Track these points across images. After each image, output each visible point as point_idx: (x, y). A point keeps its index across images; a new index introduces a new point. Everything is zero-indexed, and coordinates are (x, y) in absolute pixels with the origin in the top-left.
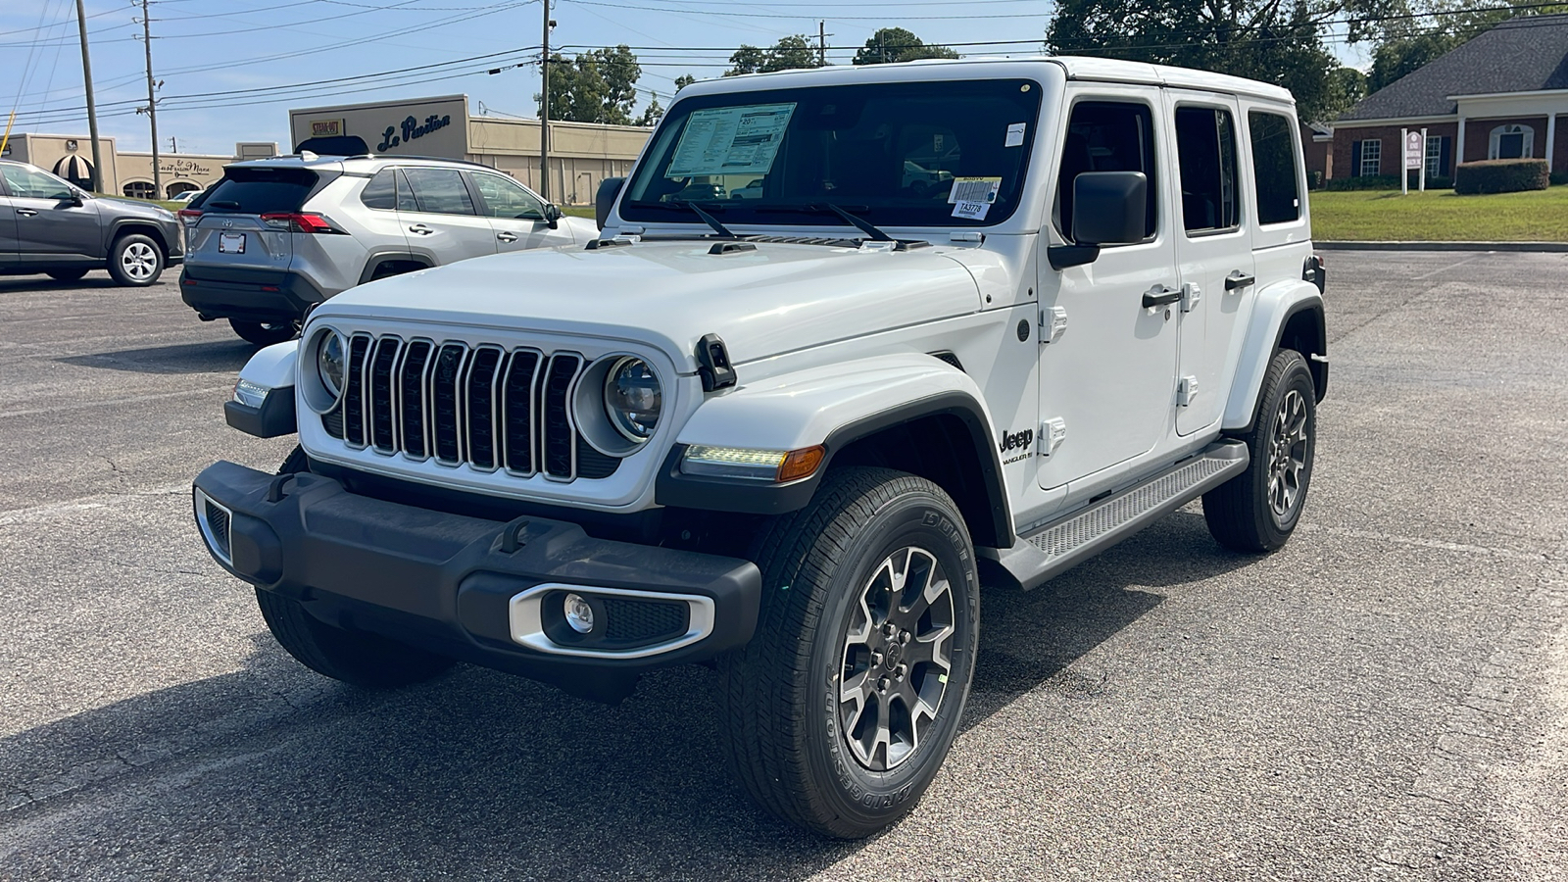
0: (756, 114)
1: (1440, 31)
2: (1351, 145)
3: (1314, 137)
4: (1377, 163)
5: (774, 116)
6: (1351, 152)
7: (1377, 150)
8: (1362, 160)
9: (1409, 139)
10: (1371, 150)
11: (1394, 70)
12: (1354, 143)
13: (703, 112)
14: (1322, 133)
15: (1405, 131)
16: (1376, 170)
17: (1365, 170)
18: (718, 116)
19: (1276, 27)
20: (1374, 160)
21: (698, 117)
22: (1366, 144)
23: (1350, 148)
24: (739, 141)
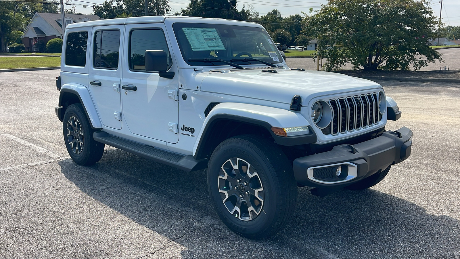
18: (192, 30)
21: (186, 30)
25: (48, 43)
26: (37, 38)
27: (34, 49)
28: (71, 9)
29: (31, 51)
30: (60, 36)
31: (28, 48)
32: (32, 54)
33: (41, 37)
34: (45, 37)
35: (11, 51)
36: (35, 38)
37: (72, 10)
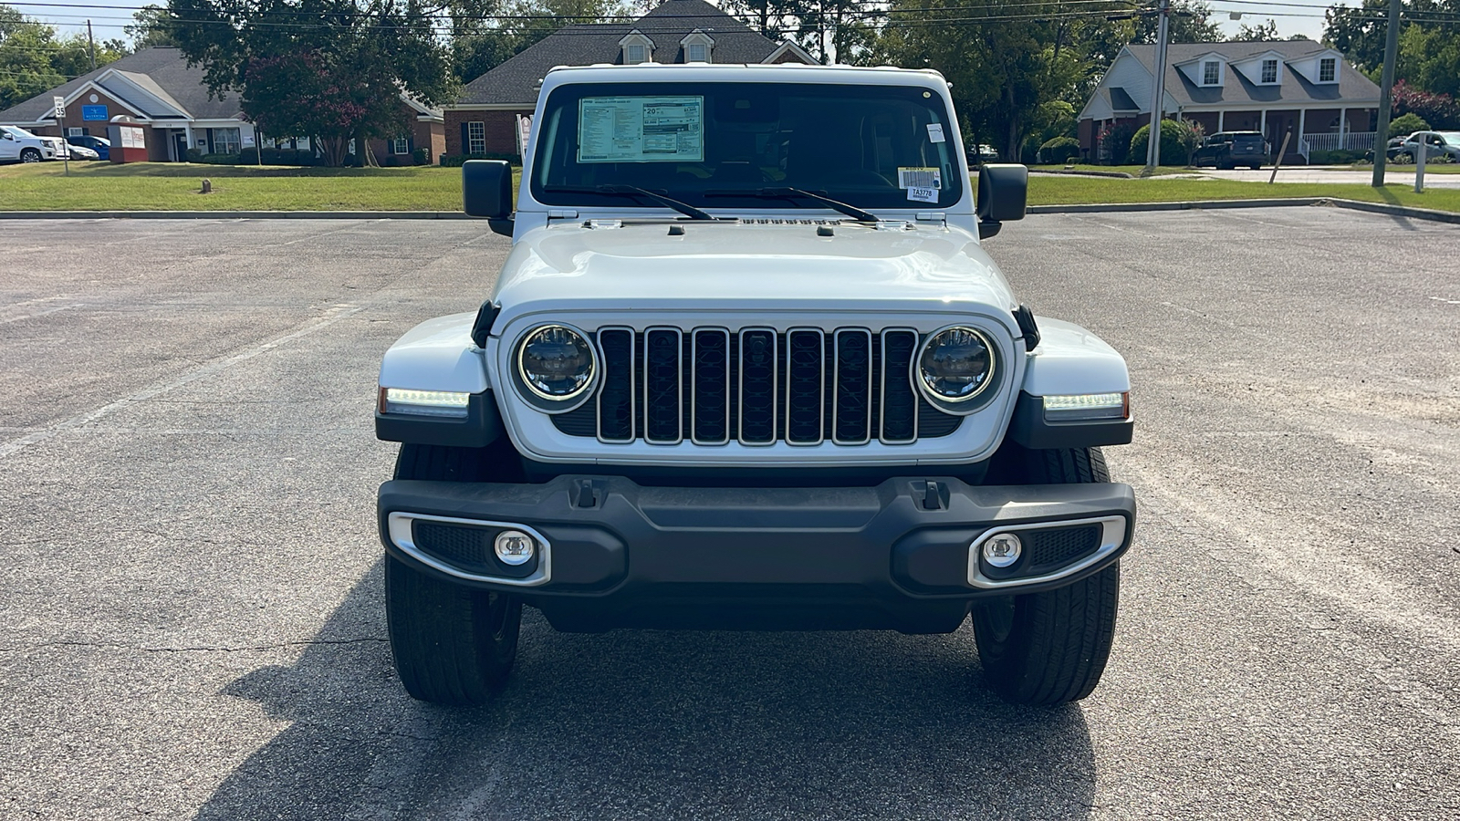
0: (660, 105)
1: (501, 30)
2: (460, 126)
3: (418, 117)
4: (482, 142)
5: (683, 108)
6: (460, 132)
7: (481, 131)
8: (470, 140)
9: (523, 123)
10: (477, 131)
11: (470, 60)
12: (462, 124)
13: (593, 100)
14: (425, 114)
15: (519, 116)
16: (483, 148)
17: (473, 148)
18: (613, 104)
19: (392, 16)
20: (480, 140)
21: (589, 105)
22: (472, 125)
23: (459, 129)
24: (649, 130)
25: (1135, 136)
26: (1114, 122)
27: (1101, 152)
28: (1261, 27)
29: (1093, 161)
30: (1177, 111)
31: (1085, 150)
32: (1066, 168)
33: (1124, 116)
34: (1135, 116)
35: (1044, 161)
36: (1108, 122)
37: (1265, 27)
